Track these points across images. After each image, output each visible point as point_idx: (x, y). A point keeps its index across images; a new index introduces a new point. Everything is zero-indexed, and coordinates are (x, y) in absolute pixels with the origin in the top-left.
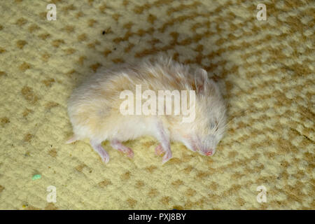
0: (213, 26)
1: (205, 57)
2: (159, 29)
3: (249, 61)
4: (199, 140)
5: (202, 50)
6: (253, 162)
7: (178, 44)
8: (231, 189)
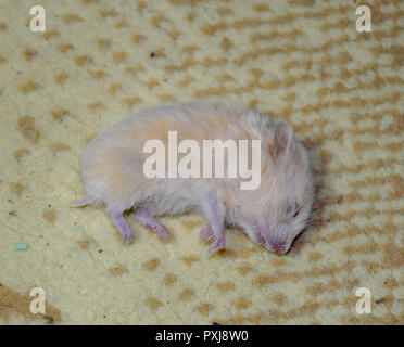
0: (315, 67)
1: (295, 112)
2: (235, 62)
3: (362, 125)
4: (268, 226)
5: (294, 100)
6: (344, 273)
7: (260, 87)
8: (304, 307)
